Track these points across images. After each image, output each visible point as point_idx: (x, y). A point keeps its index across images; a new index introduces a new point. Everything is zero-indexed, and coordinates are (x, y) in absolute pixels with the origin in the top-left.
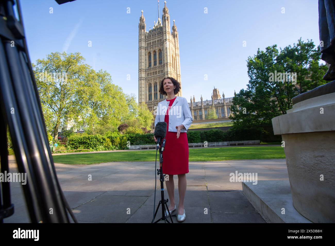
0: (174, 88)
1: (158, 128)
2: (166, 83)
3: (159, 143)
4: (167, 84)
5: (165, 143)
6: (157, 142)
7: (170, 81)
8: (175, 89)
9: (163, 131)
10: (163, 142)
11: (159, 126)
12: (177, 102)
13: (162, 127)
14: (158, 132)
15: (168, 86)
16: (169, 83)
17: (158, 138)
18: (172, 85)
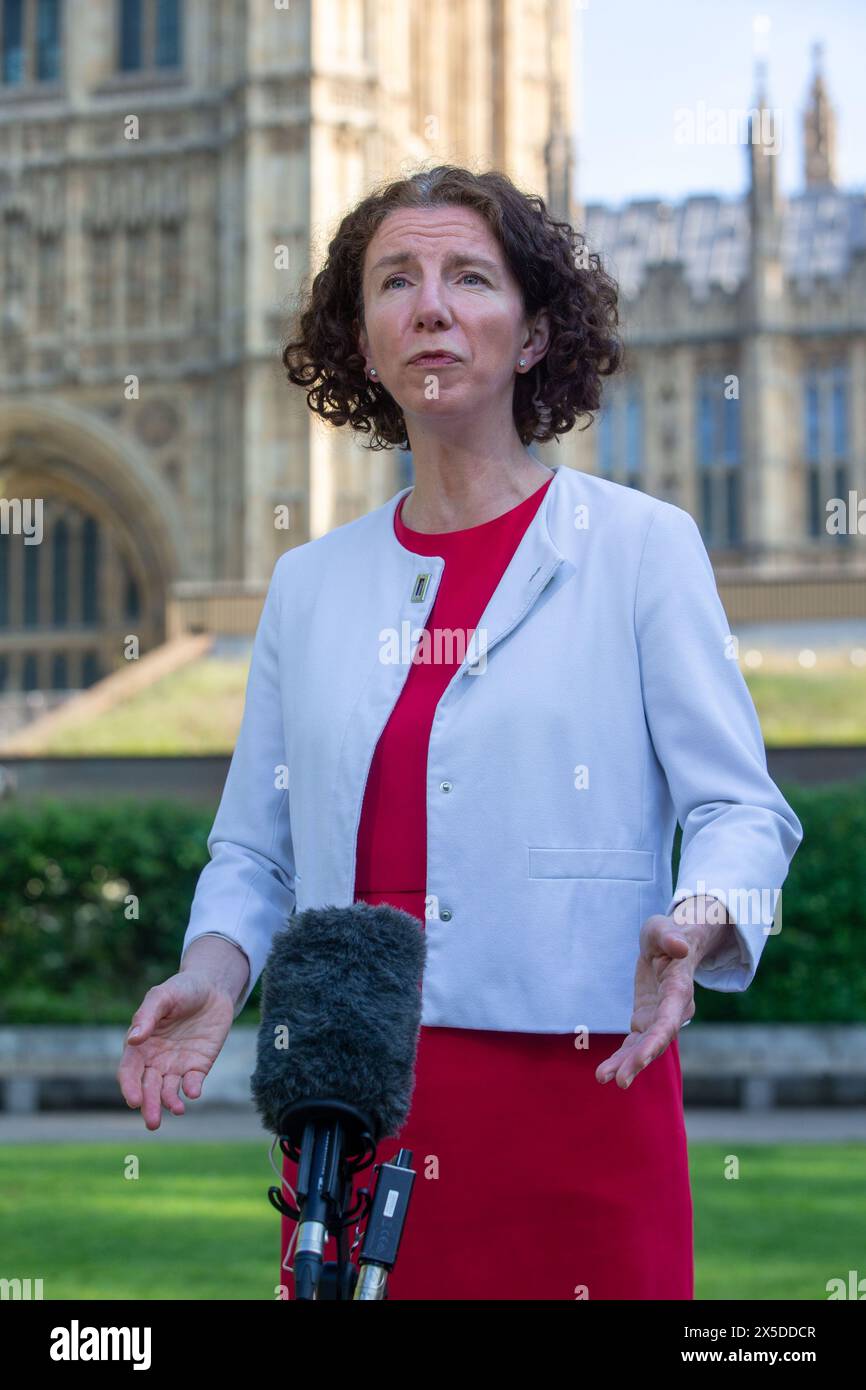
0: (526, 363)
1: (316, 999)
2: (403, 273)
3: (321, 1208)
4: (435, 293)
5: (408, 1209)
6: (303, 1199)
7: (483, 251)
8: (540, 367)
9: (379, 1051)
10: (370, 1204)
11: (318, 971)
12: (542, 579)
13: (358, 981)
14: (317, 1062)
15: (441, 325)
16: (461, 271)
17: (308, 1141)
18: (499, 303)
